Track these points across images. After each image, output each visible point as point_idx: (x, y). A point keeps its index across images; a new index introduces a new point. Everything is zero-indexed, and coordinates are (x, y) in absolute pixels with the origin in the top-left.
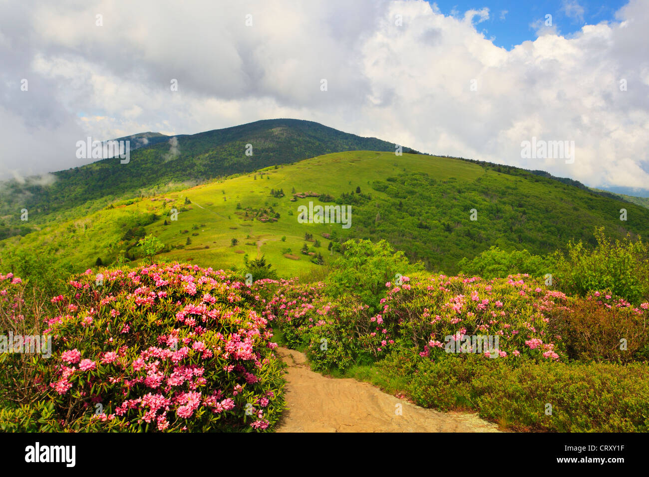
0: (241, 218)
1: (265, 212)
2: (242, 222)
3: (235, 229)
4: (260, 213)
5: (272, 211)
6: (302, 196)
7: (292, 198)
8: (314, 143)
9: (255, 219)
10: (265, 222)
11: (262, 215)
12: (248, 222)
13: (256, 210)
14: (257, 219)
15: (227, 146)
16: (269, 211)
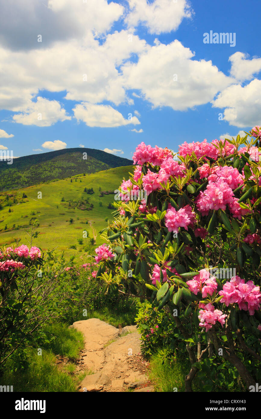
0: (66, 207)
1: (83, 203)
2: (67, 210)
3: (64, 214)
4: (79, 204)
5: (87, 202)
6: (106, 193)
7: (100, 194)
8: (101, 164)
9: (76, 208)
10: (83, 210)
11: (80, 206)
12: (72, 210)
13: (76, 202)
14: (78, 208)
15: (42, 165)
16: (85, 202)
